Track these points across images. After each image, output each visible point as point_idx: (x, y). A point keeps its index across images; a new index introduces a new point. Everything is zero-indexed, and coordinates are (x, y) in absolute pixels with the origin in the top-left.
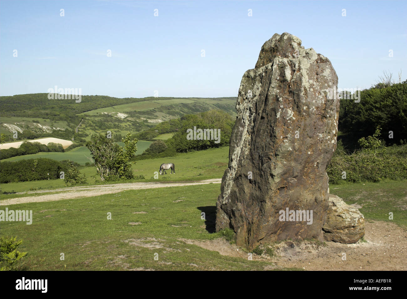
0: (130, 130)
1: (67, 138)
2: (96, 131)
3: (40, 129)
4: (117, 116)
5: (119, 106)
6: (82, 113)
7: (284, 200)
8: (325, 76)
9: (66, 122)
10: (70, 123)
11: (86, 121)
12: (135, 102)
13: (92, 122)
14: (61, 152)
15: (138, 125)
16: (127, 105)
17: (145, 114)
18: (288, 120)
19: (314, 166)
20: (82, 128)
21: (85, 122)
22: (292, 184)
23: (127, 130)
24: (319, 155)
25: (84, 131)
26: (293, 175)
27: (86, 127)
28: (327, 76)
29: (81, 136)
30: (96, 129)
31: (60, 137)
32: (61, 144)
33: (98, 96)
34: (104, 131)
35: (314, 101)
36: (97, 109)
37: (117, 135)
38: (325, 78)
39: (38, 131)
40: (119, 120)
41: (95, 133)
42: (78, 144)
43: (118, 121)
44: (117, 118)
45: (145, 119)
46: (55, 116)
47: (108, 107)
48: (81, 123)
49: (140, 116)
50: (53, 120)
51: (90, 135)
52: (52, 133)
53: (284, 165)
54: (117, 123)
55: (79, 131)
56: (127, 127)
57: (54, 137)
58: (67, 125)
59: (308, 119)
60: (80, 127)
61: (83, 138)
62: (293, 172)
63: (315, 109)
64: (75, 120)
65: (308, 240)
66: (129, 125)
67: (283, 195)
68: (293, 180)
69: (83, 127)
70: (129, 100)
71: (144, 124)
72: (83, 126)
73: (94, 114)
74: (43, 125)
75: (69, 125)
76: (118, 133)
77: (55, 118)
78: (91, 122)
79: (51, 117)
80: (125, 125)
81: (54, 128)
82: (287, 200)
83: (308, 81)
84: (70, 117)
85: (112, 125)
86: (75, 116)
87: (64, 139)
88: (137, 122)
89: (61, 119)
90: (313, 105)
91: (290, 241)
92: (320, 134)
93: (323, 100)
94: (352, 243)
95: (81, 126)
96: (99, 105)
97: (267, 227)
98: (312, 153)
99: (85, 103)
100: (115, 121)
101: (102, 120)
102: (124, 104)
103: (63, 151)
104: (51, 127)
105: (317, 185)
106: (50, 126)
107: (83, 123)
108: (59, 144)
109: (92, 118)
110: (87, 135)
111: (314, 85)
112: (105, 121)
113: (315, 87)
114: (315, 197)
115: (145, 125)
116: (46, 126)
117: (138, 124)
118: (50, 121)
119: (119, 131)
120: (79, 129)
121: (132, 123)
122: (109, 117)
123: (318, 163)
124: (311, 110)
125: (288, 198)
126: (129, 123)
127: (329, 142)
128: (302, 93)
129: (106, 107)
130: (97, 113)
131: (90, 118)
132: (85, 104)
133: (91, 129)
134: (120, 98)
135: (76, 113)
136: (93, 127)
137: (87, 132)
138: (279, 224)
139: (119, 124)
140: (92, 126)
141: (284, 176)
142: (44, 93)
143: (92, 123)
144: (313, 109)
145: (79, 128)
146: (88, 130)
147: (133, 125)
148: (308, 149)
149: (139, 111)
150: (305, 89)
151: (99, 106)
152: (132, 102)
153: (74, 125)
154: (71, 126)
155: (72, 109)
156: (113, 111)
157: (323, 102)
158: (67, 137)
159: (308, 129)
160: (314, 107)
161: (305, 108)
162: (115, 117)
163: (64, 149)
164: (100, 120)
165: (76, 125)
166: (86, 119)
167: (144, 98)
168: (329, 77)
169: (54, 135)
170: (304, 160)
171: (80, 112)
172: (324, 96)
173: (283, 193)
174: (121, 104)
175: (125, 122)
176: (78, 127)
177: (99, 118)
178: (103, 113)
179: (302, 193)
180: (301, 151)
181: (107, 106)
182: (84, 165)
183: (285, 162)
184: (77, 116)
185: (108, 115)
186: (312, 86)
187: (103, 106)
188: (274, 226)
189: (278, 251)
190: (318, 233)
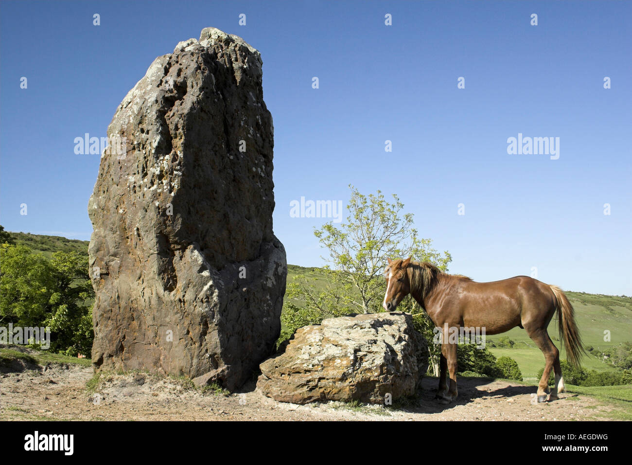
7: (111, 297)
22: (114, 267)
26: (109, 252)
62: (106, 247)
65: (174, 376)
67: (109, 287)
68: (113, 260)
83: (133, 93)
91: (144, 373)
105: (148, 271)
125: (115, 292)
157: (132, 121)
170: (116, 224)
173: (110, 285)
179: (131, 285)
180: (108, 209)
188: (107, 342)
189: (108, 384)
190: (192, 366)
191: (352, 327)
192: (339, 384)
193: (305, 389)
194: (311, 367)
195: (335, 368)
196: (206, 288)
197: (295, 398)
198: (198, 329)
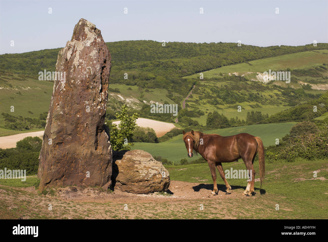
0: (278, 104)
1: (166, 119)
2: (217, 106)
3: (121, 103)
4: (256, 78)
5: (259, 60)
6: (193, 74)
7: (63, 153)
8: (91, 56)
9: (166, 90)
10: (173, 93)
11: (200, 88)
12: (288, 53)
13: (211, 90)
14: (152, 142)
15: (292, 94)
16: (273, 59)
17: (307, 75)
18: (61, 91)
19: (84, 126)
20: (193, 102)
21: (199, 91)
22: (67, 140)
23: (272, 103)
24: (87, 117)
25: (197, 107)
26: (67, 133)
27: (201, 98)
28: (93, 56)
29: (191, 114)
30: (218, 103)
31: (155, 117)
32: (152, 129)
33: (224, 43)
34: (231, 105)
35: (79, 76)
36: (220, 67)
37: (253, 112)
38: (91, 57)
39: (118, 107)
40: (259, 86)
41: (215, 108)
42: (183, 129)
43: (258, 88)
44: (255, 82)
45: (306, 84)
46: (147, 80)
47: (240, 62)
48: (191, 93)
49: (297, 77)
50: (143, 87)
51: (206, 112)
52: (141, 110)
53: (59, 125)
54: (255, 92)
55: (187, 105)
56: (273, 98)
57: (144, 117)
58: (167, 96)
59: (75, 90)
60: (189, 99)
61: (194, 119)
62: (66, 131)
63: (80, 82)
64: (180, 86)
65: (91, 186)
66: (275, 94)
67: (62, 149)
68: (67, 137)
69: (194, 100)
70: (278, 50)
71: (304, 93)
72: (196, 97)
73: (215, 76)
74: (126, 96)
75: (170, 96)
76: (255, 110)
77: (147, 84)
78: (209, 91)
79: (141, 81)
80: (269, 95)
81: (144, 101)
82: (65, 153)
83: (78, 60)
84: (173, 82)
85: (246, 95)
86: (181, 80)
87: (160, 120)
88: (291, 88)
89: (157, 86)
90: (78, 79)
91: (74, 186)
92: (86, 102)
93: (87, 75)
94: (142, 194)
95: (191, 97)
96: (224, 59)
97: (50, 173)
98: (81, 116)
99: (199, 57)
100: (250, 88)
101: (230, 87)
102: (270, 57)
103: (156, 140)
104: (140, 100)
105: (89, 142)
106: (137, 98)
107: (195, 92)
108: (149, 129)
109: (212, 84)
110: (201, 114)
111: (82, 63)
112: (233, 88)
113: (83, 65)
114: (91, 152)
115: (306, 95)
116: (131, 98)
117: (293, 92)
118: (139, 89)
119: (258, 106)
120: (188, 103)
121: (283, 91)
122: (241, 80)
123: (87, 124)
124: (76, 83)
125: (66, 151)
126: (276, 91)
127: (95, 108)
128: (72, 70)
129: (236, 63)
130: (221, 75)
131: (207, 83)
132: (199, 59)
133: (209, 102)
134: (262, 47)
135: (184, 74)
136: (213, 99)
137: (202, 108)
138: (61, 171)
139: (258, 94)
140: (210, 97)
141: (59, 133)
142: (130, 41)
143: (211, 92)
144: (78, 82)
145: (189, 101)
146: (204, 104)
147: (284, 94)
148: (76, 113)
149: (296, 69)
150: (74, 67)
151: (224, 62)
152: (283, 54)
153: (179, 95)
154: (173, 98)
155: (176, 67)
156: (249, 70)
157: (87, 77)
158: (166, 117)
159: (75, 98)
160: (79, 81)
161: (72, 81)
162: (253, 80)
163: (158, 137)
164: (226, 86)
165: (184, 95)
166: (199, 85)
167: (304, 45)
168: (94, 56)
169: (144, 113)
170: (75, 122)
171: (190, 73)
172: (88, 72)
173: (62, 148)
174: (263, 57)
175: (269, 89)
176: (187, 98)
177: (224, 83)
178: (232, 74)
179: (77, 148)
180: (70, 115)
181: (238, 61)
182: (180, 163)
183: (59, 123)
184: (186, 80)
185: (239, 77)
186: (80, 64)
187: (231, 62)
188: (57, 173)
189: (60, 193)
190: (101, 182)
191: (150, 161)
192: (159, 185)
193: (149, 188)
194: (149, 179)
195: (157, 178)
196: (109, 148)
197: (146, 192)
198: (105, 166)
